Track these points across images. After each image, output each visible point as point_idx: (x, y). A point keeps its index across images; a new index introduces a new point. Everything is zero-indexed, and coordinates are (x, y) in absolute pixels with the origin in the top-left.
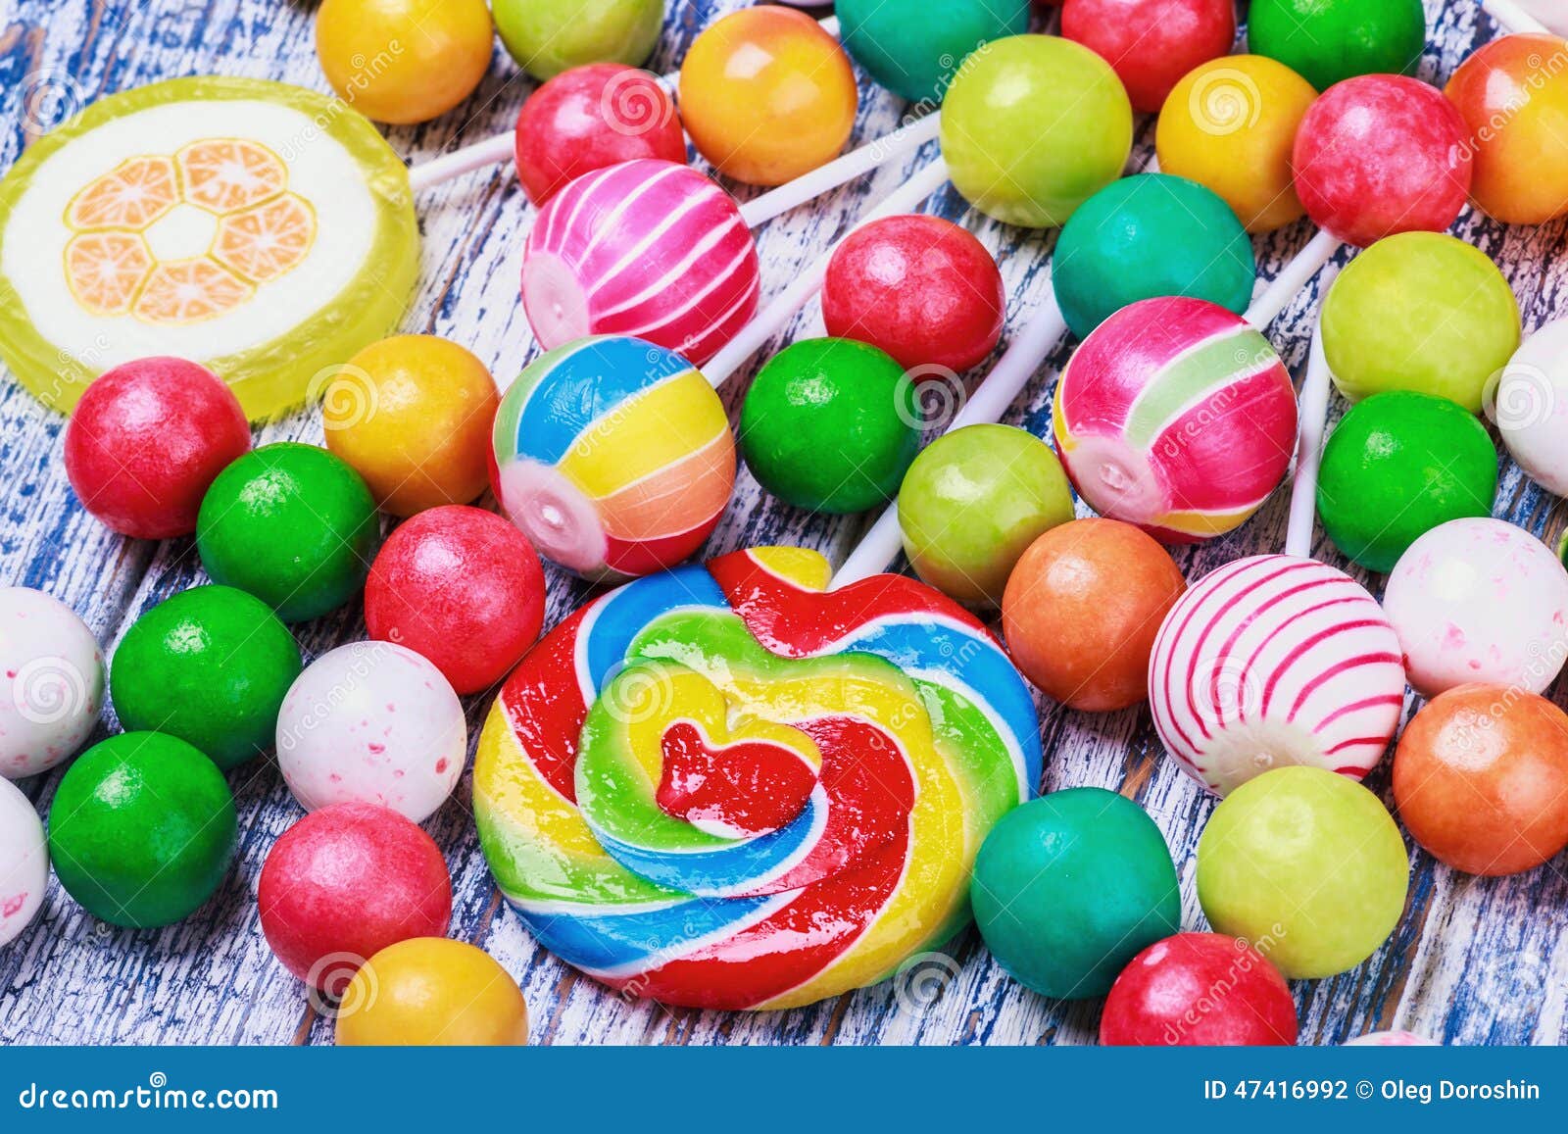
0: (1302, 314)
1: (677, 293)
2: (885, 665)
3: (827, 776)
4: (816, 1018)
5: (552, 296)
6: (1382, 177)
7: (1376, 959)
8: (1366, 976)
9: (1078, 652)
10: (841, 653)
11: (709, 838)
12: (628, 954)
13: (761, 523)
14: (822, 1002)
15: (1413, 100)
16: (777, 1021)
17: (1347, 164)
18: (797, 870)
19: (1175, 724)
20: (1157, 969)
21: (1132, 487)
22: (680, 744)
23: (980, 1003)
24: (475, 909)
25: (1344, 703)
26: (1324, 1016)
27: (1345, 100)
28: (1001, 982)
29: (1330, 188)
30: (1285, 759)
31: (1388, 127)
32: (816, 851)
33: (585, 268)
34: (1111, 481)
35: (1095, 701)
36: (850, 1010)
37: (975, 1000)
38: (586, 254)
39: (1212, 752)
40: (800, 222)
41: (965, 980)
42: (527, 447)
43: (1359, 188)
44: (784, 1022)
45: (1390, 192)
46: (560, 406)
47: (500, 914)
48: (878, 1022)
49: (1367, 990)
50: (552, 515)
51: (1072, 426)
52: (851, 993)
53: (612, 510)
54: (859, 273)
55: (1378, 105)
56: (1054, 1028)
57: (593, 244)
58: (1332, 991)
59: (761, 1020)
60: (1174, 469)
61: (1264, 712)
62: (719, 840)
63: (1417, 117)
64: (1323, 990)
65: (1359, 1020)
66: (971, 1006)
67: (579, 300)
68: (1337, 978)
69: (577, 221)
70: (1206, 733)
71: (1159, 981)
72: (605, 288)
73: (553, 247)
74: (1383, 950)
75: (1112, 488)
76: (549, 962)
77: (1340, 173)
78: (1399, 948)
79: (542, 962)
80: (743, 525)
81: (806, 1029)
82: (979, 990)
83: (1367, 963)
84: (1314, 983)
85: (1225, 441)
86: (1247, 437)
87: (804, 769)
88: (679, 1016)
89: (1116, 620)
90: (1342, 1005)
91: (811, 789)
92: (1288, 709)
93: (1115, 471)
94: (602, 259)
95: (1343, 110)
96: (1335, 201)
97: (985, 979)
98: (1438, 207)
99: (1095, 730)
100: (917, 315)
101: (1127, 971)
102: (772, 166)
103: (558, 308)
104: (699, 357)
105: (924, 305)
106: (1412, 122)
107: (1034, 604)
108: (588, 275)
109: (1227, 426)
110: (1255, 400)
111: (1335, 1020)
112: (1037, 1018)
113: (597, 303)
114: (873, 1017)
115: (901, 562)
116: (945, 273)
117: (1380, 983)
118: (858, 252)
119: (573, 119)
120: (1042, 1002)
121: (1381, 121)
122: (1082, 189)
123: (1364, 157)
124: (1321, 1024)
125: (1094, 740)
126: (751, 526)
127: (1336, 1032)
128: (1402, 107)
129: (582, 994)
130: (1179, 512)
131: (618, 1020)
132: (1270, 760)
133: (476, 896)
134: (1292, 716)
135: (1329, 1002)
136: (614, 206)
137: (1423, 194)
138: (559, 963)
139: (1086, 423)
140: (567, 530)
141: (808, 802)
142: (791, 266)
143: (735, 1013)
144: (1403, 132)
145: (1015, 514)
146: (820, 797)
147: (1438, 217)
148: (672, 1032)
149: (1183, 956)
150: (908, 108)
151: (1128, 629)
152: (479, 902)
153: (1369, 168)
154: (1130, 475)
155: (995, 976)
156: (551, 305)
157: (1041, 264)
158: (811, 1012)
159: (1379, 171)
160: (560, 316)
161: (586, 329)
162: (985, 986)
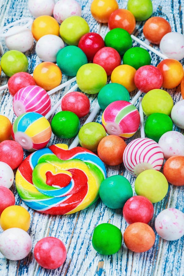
0: (136, 105)
1: (40, 105)
2: (80, 161)
3: (73, 177)
4: (75, 215)
5: (19, 107)
6: (150, 81)
7: (163, 200)
8: (162, 203)
9: (111, 155)
10: (72, 159)
11: (56, 188)
12: (45, 207)
13: (55, 142)
14: (76, 213)
15: (153, 68)
16: (69, 216)
17: (144, 79)
18: (71, 192)
19: (129, 165)
20: (132, 201)
21: (116, 130)
22: (48, 174)
23: (101, 211)
24: (17, 203)
25: (155, 159)
26: (156, 209)
27: (143, 69)
28: (104, 208)
29: (141, 83)
30: (147, 169)
31: (150, 73)
32: (73, 189)
33: (25, 102)
34: (112, 130)
35: (114, 164)
36: (80, 214)
37: (100, 211)
38: (24, 100)
39: (135, 169)
40: (54, 96)
41: (98, 207)
42: (19, 130)
43: (146, 83)
44: (70, 216)
45: (151, 83)
46: (24, 123)
47: (22, 203)
48: (85, 215)
49: (162, 204)
50: (24, 141)
51: (106, 121)
52: (81, 211)
53: (33, 139)
54: (68, 101)
55: (148, 70)
56: (113, 214)
57: (26, 98)
58: (157, 205)
59: (66, 216)
60: (123, 127)
61: (144, 161)
62: (57, 188)
63: (154, 71)
64: (155, 205)
65: (162, 209)
66: (100, 212)
67: (24, 107)
68: (157, 203)
69: (23, 95)
70: (134, 166)
71: (132, 203)
72: (28, 105)
73: (19, 99)
74: (164, 198)
75: (113, 131)
76: (31, 210)
77: (143, 81)
78: (167, 198)
79: (30, 210)
80: (52, 142)
81: (74, 217)
82: (101, 209)
83: (162, 201)
84: (154, 204)
85: (131, 121)
86: (134, 121)
87: (69, 177)
88: (53, 217)
89: (117, 150)
90: (159, 207)
91: (71, 180)
92: (147, 161)
93: (113, 128)
94: (27, 101)
95: (143, 70)
96: (142, 85)
97: (101, 207)
98: (158, 85)
99: (113, 169)
100: (78, 107)
101: (127, 202)
102: (50, 87)
103: (20, 109)
104: (44, 115)
105: (79, 105)
106: (154, 72)
107: (103, 149)
108: (25, 103)
109: (131, 120)
110: (135, 115)
111: (158, 210)
112: (111, 213)
113: (27, 108)
114: (84, 215)
115: (79, 145)
116: (82, 100)
117: (164, 203)
118: (67, 98)
119: (18, 81)
120: (111, 210)
121: (149, 72)
122: (100, 87)
123: (147, 78)
124: (156, 210)
125: (113, 170)
126: (53, 142)
127: (158, 211)
128: (152, 69)
129: (37, 214)
130: (124, 134)
131: (43, 218)
132: (144, 169)
133: (17, 201)
134: (148, 162)
135: (157, 207)
136: (28, 92)
137: (156, 83)
138: (33, 210)
139: (108, 120)
140: (26, 143)
141: (71, 181)
142: (53, 103)
143: (62, 215)
144: (153, 73)
145: (98, 136)
146: (72, 181)
147: (158, 87)
148: (52, 219)
149: (136, 199)
150: (69, 78)
151: (119, 151)
152: (18, 202)
153: (148, 79)
154: (115, 128)
155: (103, 207)
156: (18, 109)
157: (93, 100)
158: (74, 214)
159: (149, 80)
160: (20, 111)
161: (25, 112)
162: (101, 208)
